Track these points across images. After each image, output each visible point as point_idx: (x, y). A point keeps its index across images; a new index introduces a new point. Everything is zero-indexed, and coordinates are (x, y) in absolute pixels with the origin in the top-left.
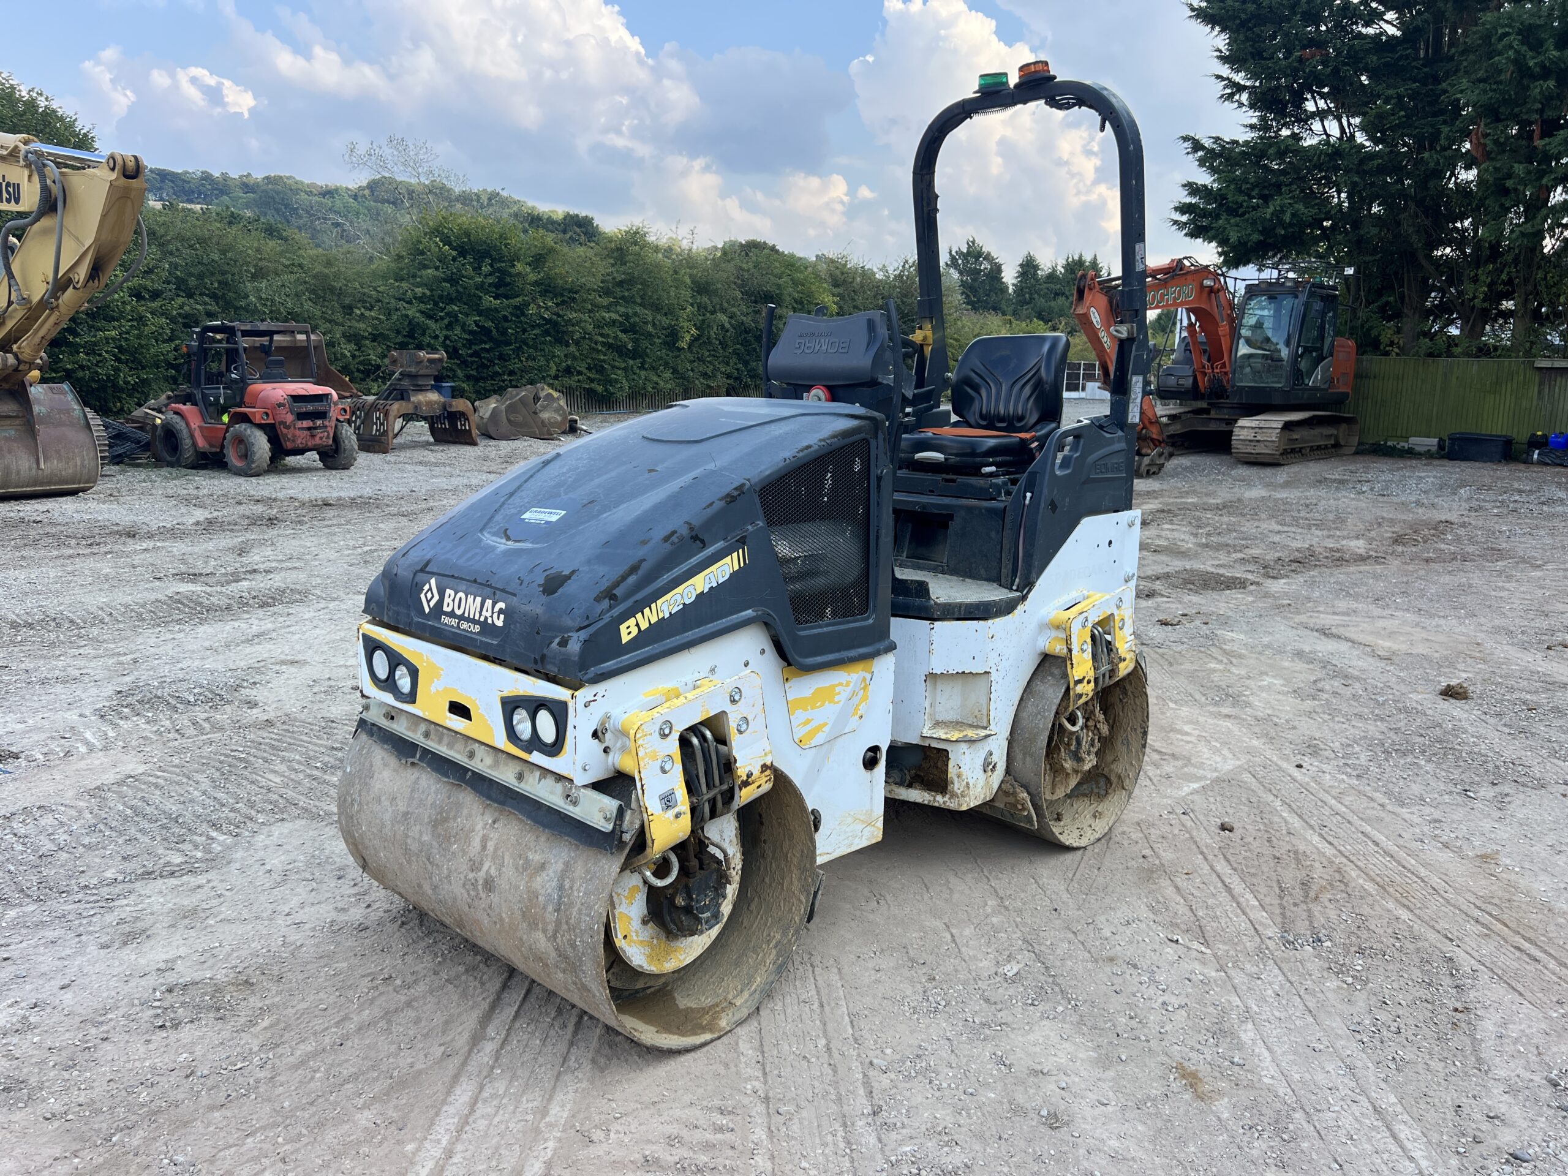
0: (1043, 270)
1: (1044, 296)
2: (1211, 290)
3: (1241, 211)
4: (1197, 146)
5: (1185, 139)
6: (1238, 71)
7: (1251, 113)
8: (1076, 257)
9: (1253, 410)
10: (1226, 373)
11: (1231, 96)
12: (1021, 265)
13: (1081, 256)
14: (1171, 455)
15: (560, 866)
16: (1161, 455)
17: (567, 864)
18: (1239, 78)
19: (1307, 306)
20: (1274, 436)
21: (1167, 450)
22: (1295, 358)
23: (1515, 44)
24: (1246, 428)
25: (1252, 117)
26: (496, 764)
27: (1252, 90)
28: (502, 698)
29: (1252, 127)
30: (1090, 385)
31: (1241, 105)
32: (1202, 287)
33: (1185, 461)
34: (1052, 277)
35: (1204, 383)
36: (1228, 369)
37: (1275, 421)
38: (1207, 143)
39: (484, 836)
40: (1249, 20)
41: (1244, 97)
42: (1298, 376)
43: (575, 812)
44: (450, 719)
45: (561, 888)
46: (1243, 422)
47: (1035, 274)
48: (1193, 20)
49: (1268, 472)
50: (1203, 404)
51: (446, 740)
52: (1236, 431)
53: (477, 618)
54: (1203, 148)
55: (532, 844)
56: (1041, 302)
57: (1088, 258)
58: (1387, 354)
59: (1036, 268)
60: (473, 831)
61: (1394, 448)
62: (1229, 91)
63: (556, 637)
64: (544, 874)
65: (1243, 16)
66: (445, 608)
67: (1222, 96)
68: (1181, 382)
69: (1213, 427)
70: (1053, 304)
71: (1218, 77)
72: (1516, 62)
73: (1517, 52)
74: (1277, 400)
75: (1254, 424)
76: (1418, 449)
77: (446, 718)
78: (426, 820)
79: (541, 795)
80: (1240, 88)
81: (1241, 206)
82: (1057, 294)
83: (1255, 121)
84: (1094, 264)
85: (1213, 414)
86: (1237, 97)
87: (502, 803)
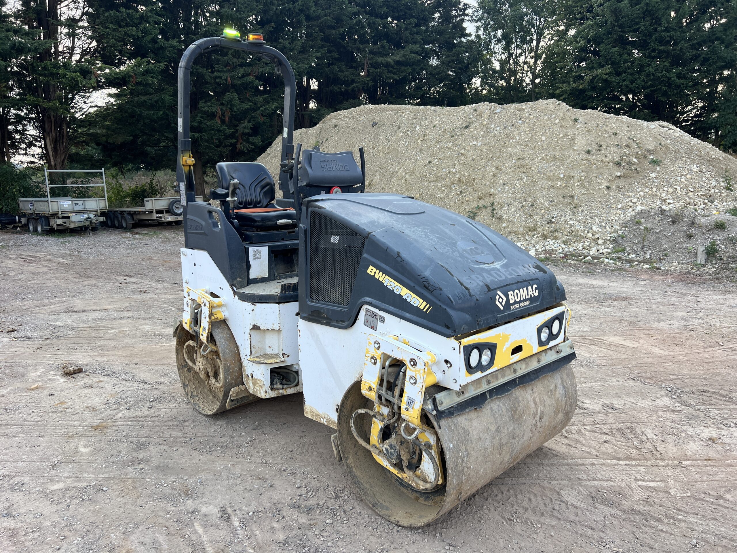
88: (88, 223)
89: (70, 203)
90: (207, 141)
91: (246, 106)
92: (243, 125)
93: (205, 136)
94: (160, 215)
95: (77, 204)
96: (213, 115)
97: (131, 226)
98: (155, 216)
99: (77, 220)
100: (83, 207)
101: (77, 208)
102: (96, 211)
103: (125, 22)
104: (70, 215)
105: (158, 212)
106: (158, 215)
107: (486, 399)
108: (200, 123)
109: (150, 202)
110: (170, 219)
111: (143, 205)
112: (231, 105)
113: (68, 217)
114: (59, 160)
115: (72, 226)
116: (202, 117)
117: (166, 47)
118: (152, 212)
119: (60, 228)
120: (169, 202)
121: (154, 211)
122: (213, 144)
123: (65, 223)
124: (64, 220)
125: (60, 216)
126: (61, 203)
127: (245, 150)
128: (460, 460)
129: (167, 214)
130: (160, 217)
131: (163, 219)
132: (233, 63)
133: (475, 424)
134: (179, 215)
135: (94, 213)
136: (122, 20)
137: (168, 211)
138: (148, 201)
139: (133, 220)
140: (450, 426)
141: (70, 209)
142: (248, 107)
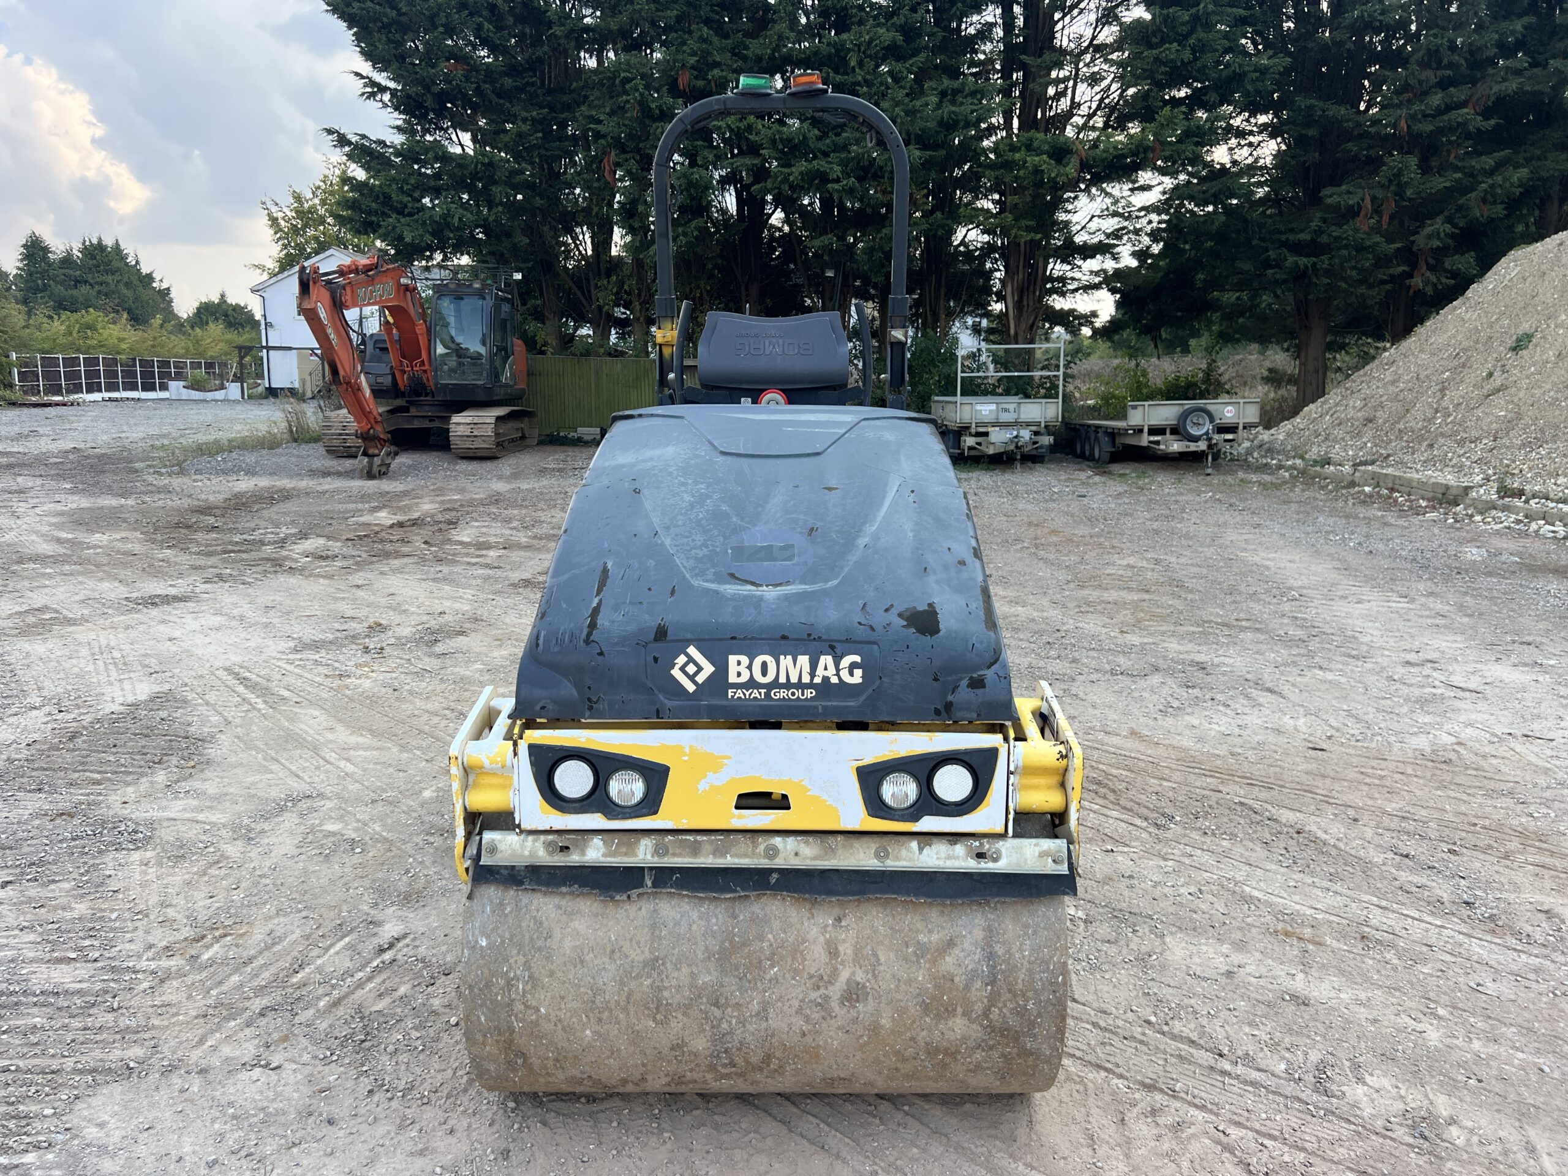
0: (54, 253)
1: (62, 283)
2: (407, 288)
3: (406, 211)
4: (342, 140)
5: (330, 132)
6: (381, 70)
7: (396, 114)
8: (95, 241)
9: (461, 407)
10: (425, 371)
11: (372, 95)
12: (25, 246)
13: (100, 239)
14: (396, 454)
15: (979, 934)
16: (388, 454)
17: (989, 929)
18: (381, 78)
19: (497, 308)
20: (489, 431)
21: (393, 448)
22: (492, 357)
23: (641, 87)
24: (461, 423)
25: (398, 119)
26: (831, 851)
27: (394, 93)
28: (860, 770)
29: (398, 128)
30: (173, 385)
31: (385, 106)
32: (399, 285)
33: (404, 459)
34: (67, 261)
35: (403, 381)
36: (427, 367)
37: (489, 415)
38: (354, 139)
39: (828, 942)
40: (390, 25)
41: (387, 97)
42: (496, 374)
43: (1003, 865)
44: (740, 817)
45: (991, 956)
46: (456, 419)
47: (45, 258)
48: (330, 15)
49: (489, 465)
50: (400, 402)
51: (708, 848)
52: (452, 427)
53: (806, 679)
54: (349, 143)
55: (919, 925)
56: (59, 290)
57: (109, 242)
58: (543, 353)
59: (46, 250)
60: (804, 941)
61: (566, 437)
62: (369, 90)
63: (962, 679)
64: (956, 951)
65: (385, 20)
66: (732, 679)
67: (363, 94)
68: (380, 380)
69: (416, 424)
70: (75, 292)
71: (357, 74)
72: (640, 103)
73: (641, 95)
74: (481, 397)
75: (468, 420)
76: (586, 438)
77: (734, 816)
78: (700, 956)
79: (931, 864)
80: (383, 89)
81: (406, 206)
82: (77, 282)
83: (400, 123)
84: (117, 247)
85: (413, 411)
86: (378, 97)
87: (862, 892)
88: (1012, 447)
89: (993, 407)
90: (1328, 273)
91: (1439, 183)
92: (1428, 230)
93: (1324, 262)
94: (1156, 438)
95: (1006, 410)
96: (1353, 212)
97: (1107, 457)
98: (1145, 440)
99: (999, 438)
100: (1015, 416)
101: (1005, 417)
102: (1038, 424)
103: (1159, 35)
104: (990, 429)
105: (1153, 431)
106: (1152, 438)
107: (640, 884)
108: (1319, 232)
109: (1140, 409)
110: (1176, 446)
111: (1124, 417)
112: (1399, 185)
113: (986, 434)
114: (1023, 326)
115: (991, 451)
116: (1324, 220)
117: (1245, 74)
118: (1141, 431)
119: (973, 453)
120: (1181, 409)
121: (1146, 430)
122: (1344, 279)
123: (979, 444)
124: (979, 439)
125: (973, 431)
126: (978, 407)
127: (1429, 290)
128: (502, 982)
129: (1173, 437)
130: (1158, 443)
131: (1162, 447)
132: (1420, 82)
133: (580, 925)
134: (1195, 439)
135: (1034, 428)
136: (1154, 34)
137: (1175, 431)
138: (1135, 407)
139: (1114, 445)
140: (501, 904)
141: (991, 418)
142: (1448, 184)
